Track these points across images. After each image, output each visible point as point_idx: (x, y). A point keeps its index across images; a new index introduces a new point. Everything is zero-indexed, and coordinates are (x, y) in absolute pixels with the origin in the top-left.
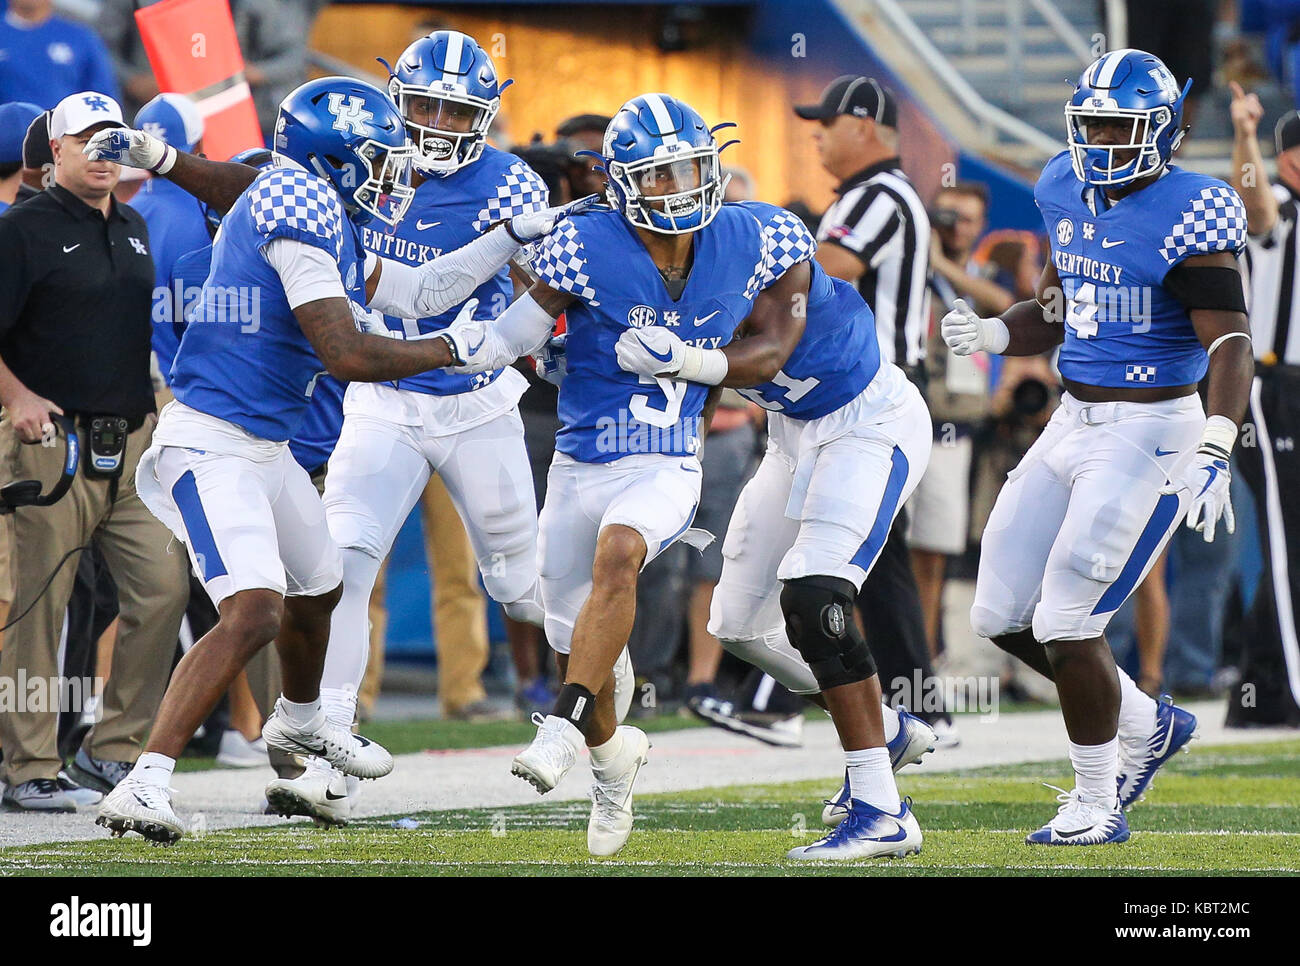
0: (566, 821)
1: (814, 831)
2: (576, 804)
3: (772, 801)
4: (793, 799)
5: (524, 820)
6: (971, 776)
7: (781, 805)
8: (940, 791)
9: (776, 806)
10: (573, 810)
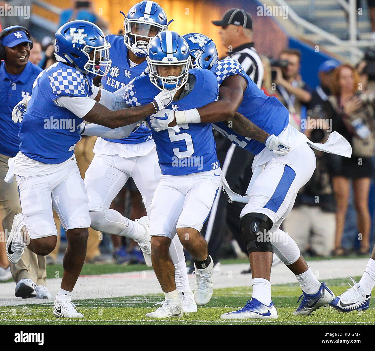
0: (133, 304)
1: (231, 308)
2: (137, 297)
3: (215, 296)
4: (223, 295)
5: (116, 303)
6: (294, 286)
7: (218, 297)
8: (281, 292)
9: (216, 298)
10: (136, 299)
